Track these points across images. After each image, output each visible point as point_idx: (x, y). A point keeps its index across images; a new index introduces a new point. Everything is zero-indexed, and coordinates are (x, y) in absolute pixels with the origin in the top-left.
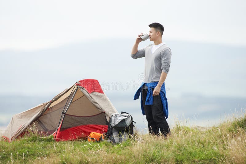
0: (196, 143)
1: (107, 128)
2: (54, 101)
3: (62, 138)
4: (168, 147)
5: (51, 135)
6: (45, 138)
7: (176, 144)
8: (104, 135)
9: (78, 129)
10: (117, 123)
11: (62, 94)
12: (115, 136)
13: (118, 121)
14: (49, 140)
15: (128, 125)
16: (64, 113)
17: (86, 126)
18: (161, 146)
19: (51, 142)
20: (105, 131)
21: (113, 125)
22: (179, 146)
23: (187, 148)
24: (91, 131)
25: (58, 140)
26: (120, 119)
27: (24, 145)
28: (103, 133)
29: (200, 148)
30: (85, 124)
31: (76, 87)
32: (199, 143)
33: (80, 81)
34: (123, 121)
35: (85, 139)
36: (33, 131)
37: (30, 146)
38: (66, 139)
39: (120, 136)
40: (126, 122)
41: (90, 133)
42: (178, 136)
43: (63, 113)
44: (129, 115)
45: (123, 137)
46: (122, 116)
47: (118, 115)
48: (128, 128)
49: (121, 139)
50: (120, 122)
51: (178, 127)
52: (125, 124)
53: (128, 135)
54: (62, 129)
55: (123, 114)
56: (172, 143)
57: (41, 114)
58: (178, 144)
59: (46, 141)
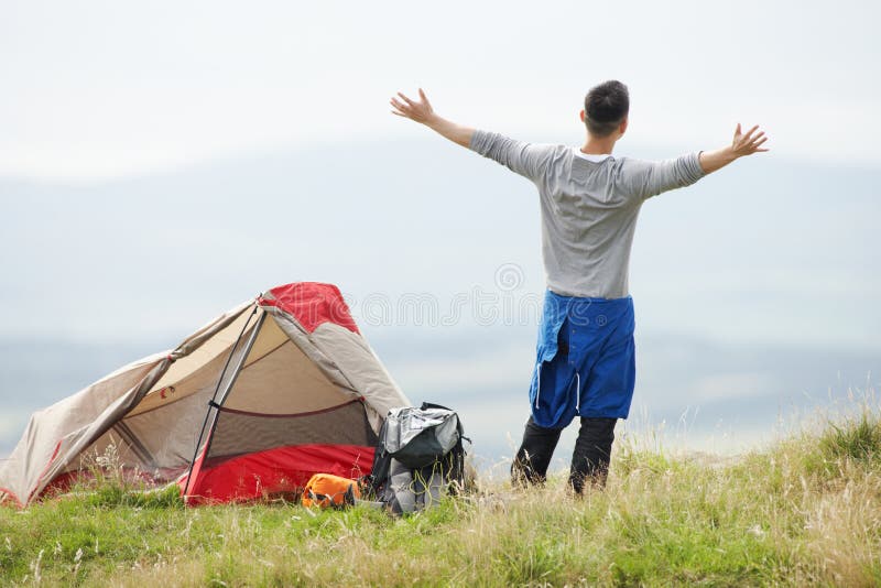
0: (690, 514)
1: (372, 458)
2: (182, 355)
3: (207, 495)
4: (587, 526)
5: (169, 485)
6: (148, 493)
7: (618, 515)
8: (359, 484)
9: (265, 462)
10: (405, 441)
11: (208, 332)
12: (400, 487)
13: (409, 435)
14: (164, 503)
15: (446, 448)
16: (216, 406)
17: (295, 448)
18: (566, 524)
19: (169, 509)
20: (363, 469)
21: (391, 448)
22: (629, 521)
23: (656, 531)
24: (313, 468)
25: (194, 503)
26: (416, 426)
27: (72, 519)
28: (355, 475)
29: (702, 532)
30: (293, 443)
31: (260, 311)
32: (701, 513)
33: (276, 291)
34: (429, 433)
35: (293, 499)
36: (105, 468)
37: (95, 522)
38: (225, 499)
39: (417, 486)
40: (439, 439)
41: (309, 475)
42: (625, 488)
43: (212, 404)
44: (451, 413)
45: (428, 490)
46: (425, 415)
47: (410, 414)
48: (444, 459)
49: (419, 498)
50: (418, 436)
51: (626, 454)
52: (434, 444)
53: (444, 486)
54: (208, 463)
55: (429, 411)
56: (602, 513)
57: (130, 402)
58: (624, 515)
59: (152, 504)
